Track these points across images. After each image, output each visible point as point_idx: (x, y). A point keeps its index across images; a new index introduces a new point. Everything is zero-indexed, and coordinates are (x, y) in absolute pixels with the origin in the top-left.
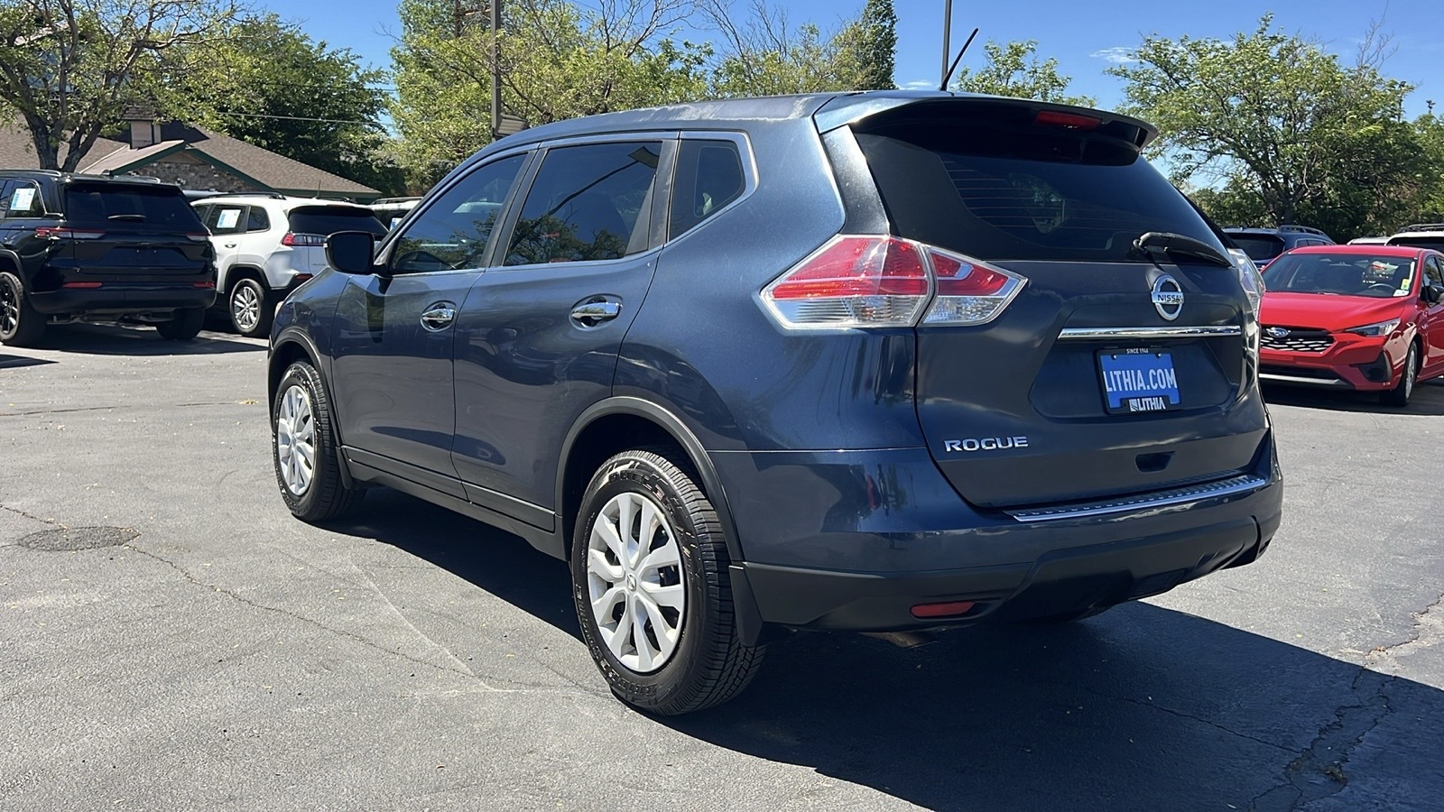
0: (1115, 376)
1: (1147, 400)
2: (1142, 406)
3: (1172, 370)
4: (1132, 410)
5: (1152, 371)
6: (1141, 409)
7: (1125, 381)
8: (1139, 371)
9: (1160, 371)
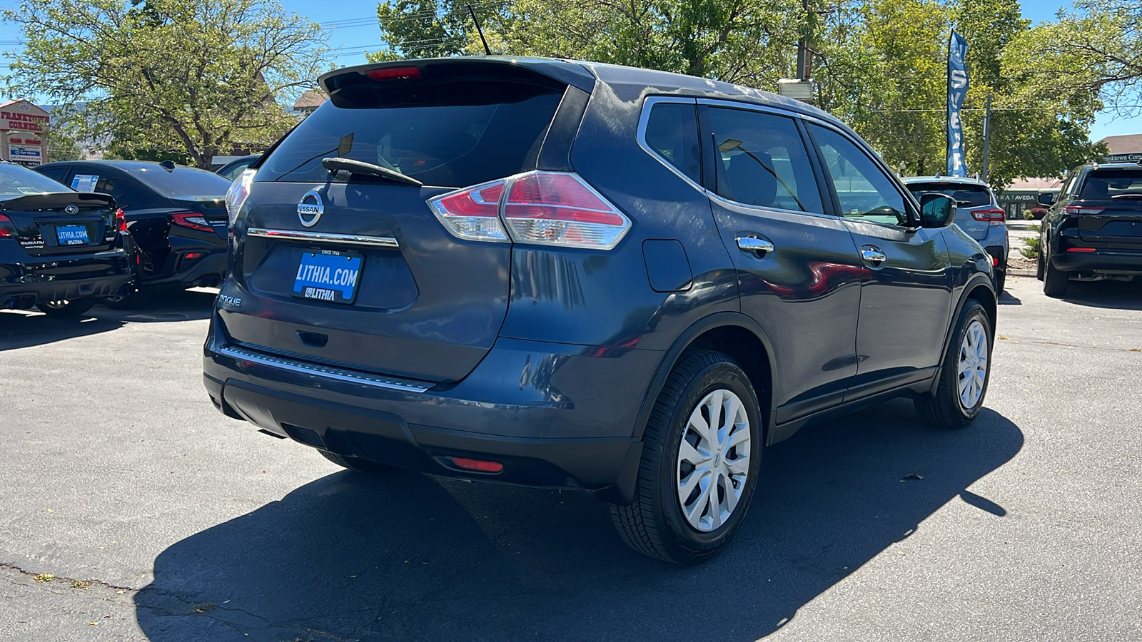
0: (309, 269)
1: (321, 290)
2: (315, 294)
3: (357, 272)
4: (306, 296)
5: (339, 270)
6: (313, 297)
7: (315, 274)
8: (328, 268)
9: (346, 271)
